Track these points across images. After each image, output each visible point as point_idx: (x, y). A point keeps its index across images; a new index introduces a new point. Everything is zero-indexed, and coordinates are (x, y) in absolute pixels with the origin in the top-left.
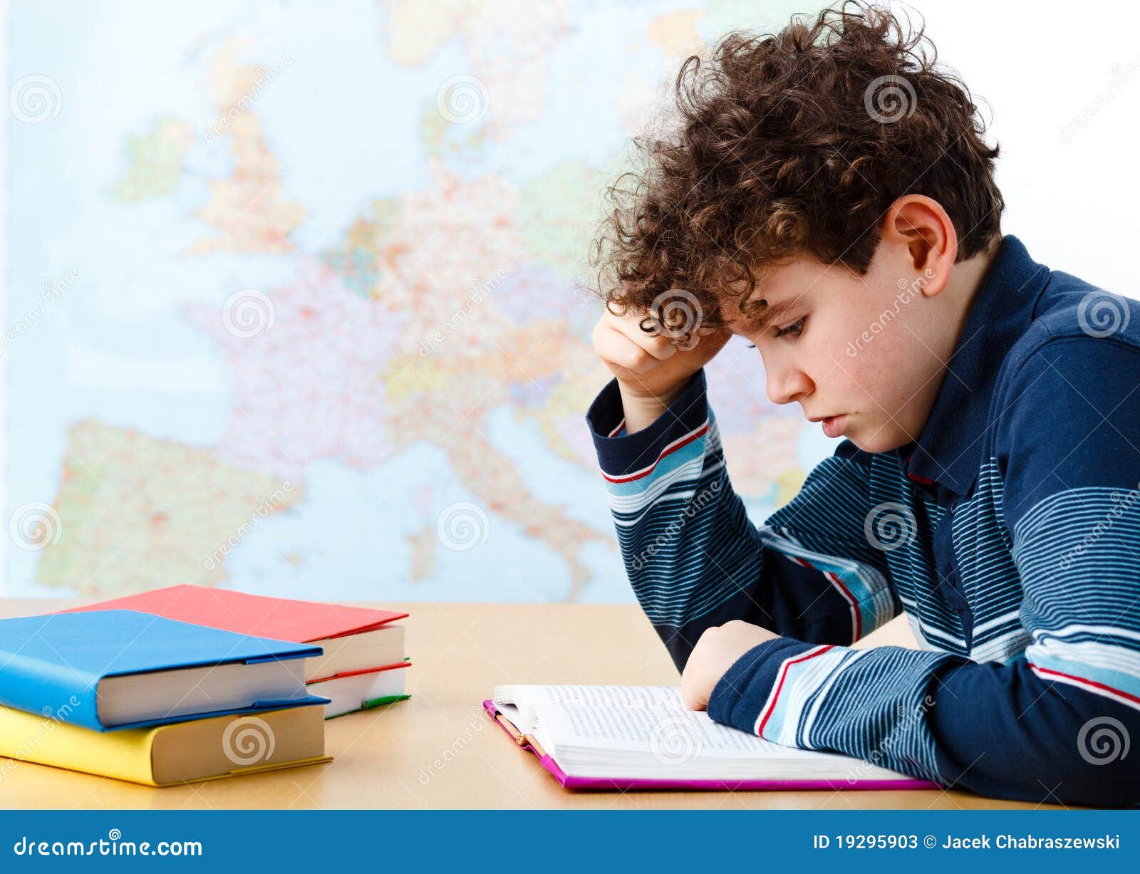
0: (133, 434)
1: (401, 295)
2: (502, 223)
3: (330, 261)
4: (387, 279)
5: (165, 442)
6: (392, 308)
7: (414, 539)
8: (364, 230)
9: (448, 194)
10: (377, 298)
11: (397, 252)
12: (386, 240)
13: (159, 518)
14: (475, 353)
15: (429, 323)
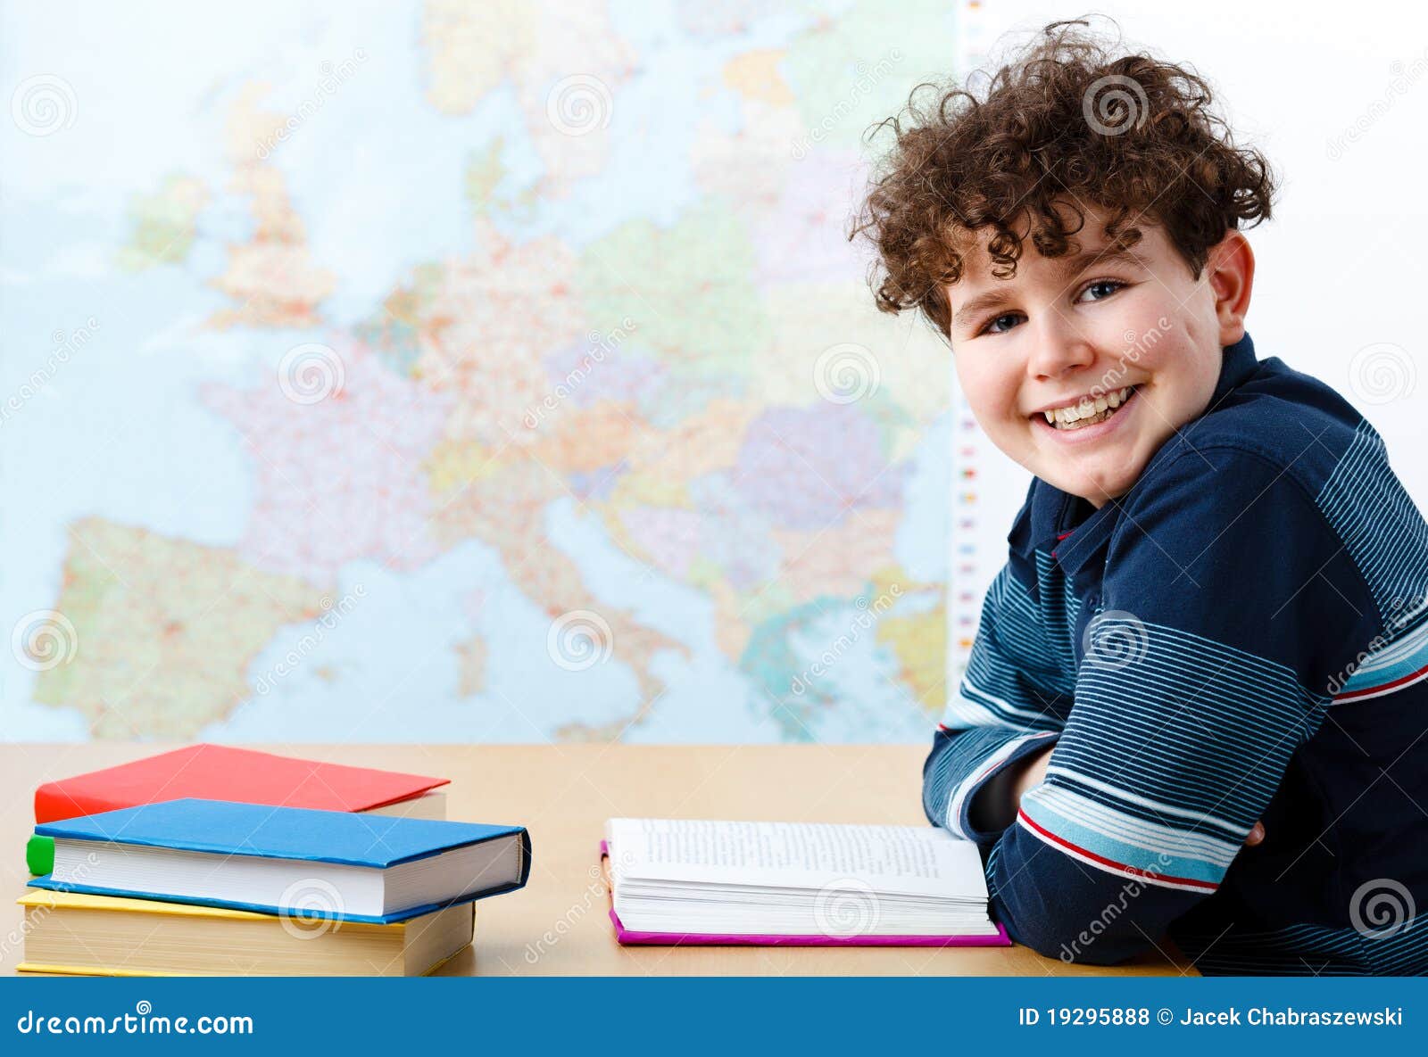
0: (141, 533)
1: (446, 373)
2: (559, 291)
3: (364, 334)
4: (429, 357)
5: (179, 542)
6: (436, 389)
7: (463, 649)
8: (402, 303)
9: (498, 259)
10: (417, 377)
11: (440, 325)
12: (428, 311)
13: (173, 628)
14: (530, 438)
15: (477, 405)
